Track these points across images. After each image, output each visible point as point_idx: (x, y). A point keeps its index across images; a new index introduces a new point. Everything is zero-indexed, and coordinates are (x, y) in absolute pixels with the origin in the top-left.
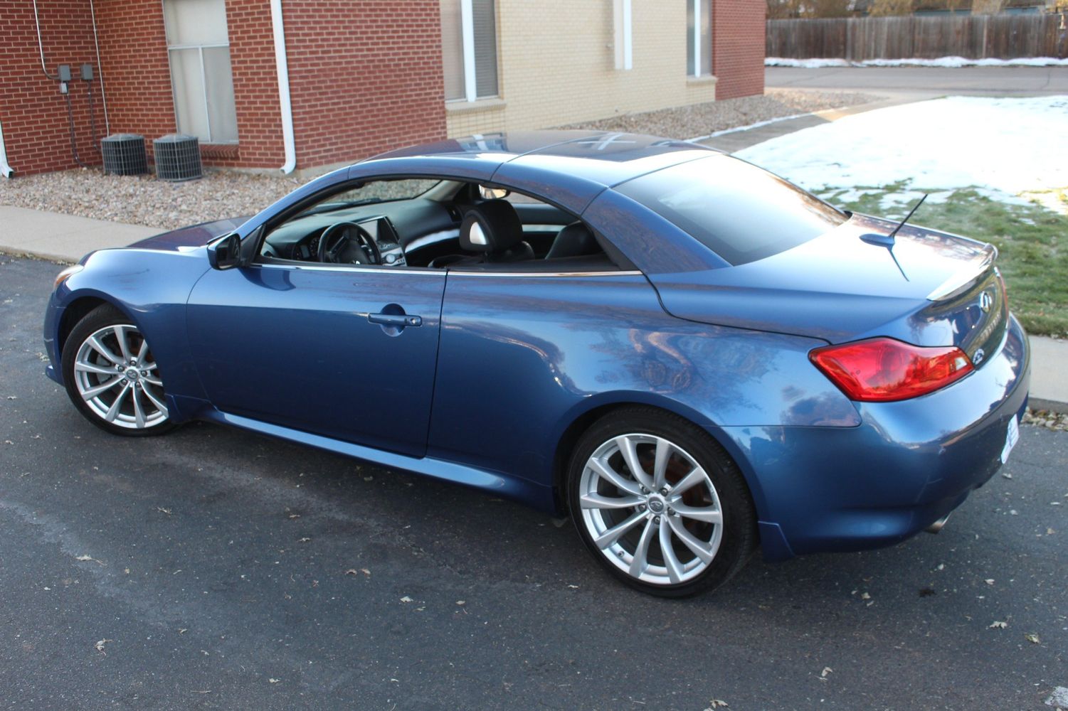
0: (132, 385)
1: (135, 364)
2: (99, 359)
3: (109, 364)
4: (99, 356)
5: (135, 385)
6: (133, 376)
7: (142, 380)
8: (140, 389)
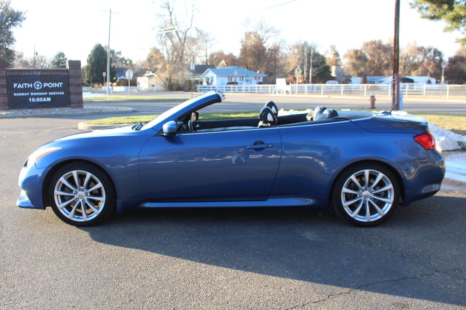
0: (81, 200)
1: (83, 190)
2: (66, 189)
3: (70, 191)
4: (66, 187)
5: (82, 200)
6: (81, 197)
7: (85, 198)
8: (85, 202)
